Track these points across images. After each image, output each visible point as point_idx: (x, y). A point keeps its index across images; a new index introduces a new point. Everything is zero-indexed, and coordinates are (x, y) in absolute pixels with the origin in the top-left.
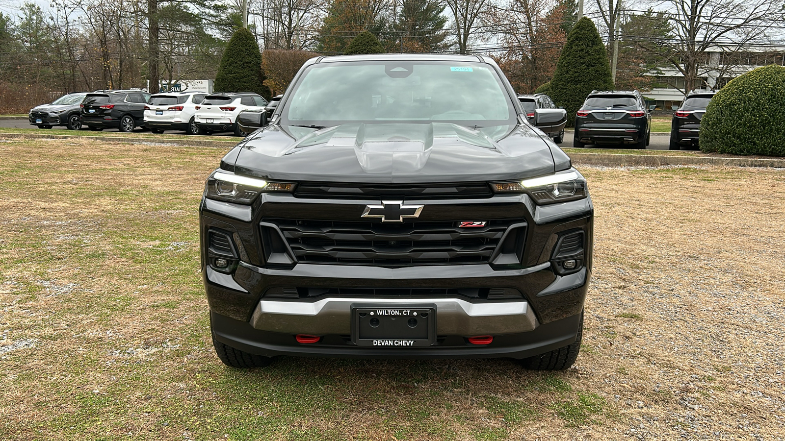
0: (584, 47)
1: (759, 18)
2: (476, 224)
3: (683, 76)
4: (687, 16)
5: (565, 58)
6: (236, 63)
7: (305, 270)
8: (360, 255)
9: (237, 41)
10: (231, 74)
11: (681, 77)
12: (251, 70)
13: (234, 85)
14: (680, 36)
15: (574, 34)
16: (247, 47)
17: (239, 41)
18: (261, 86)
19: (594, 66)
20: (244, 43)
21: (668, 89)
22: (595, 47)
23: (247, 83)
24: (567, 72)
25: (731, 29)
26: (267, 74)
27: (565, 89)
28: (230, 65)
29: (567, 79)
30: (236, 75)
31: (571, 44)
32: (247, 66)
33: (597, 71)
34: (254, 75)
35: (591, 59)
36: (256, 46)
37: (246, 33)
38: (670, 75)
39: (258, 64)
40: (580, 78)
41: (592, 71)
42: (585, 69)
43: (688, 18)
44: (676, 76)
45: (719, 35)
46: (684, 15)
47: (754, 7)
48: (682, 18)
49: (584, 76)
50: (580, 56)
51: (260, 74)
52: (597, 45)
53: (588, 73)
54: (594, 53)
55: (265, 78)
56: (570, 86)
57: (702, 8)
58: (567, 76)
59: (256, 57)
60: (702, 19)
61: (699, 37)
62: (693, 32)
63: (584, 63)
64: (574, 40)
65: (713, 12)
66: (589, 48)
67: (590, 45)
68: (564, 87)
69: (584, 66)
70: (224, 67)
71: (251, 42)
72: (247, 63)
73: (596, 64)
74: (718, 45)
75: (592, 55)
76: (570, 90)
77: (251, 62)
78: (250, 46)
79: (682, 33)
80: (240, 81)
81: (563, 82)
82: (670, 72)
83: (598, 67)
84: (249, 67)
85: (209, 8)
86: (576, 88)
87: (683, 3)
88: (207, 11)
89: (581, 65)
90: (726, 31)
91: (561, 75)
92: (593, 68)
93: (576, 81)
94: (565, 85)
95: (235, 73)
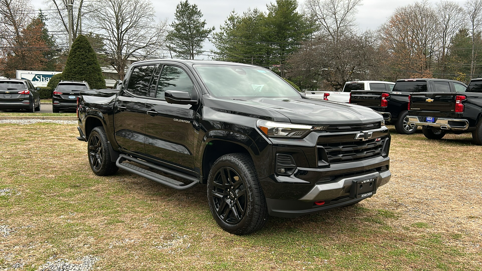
0: (84, 53)
1: (153, 44)
3: (117, 72)
4: (116, 38)
5: (72, 59)
7: (334, 167)
8: (350, 157)
11: (116, 73)
14: (112, 49)
15: (76, 44)
19: (91, 65)
21: (109, 80)
22: (90, 53)
24: (75, 68)
25: (140, 48)
27: (75, 78)
29: (75, 72)
31: (75, 51)
33: (93, 68)
35: (89, 60)
38: (108, 72)
40: (83, 72)
41: (91, 68)
42: (86, 66)
43: (116, 39)
44: (112, 72)
45: (134, 51)
46: (113, 37)
47: (150, 38)
48: (112, 39)
49: (86, 70)
50: (82, 58)
52: (91, 52)
53: (88, 69)
54: (90, 57)
56: (78, 76)
57: (123, 35)
58: (75, 70)
60: (124, 41)
61: (124, 51)
62: (120, 48)
63: (85, 63)
64: (77, 48)
65: (128, 38)
66: (87, 53)
67: (88, 52)
68: (74, 77)
69: (85, 65)
73: (92, 63)
74: (134, 57)
75: (90, 58)
76: (78, 78)
79: (113, 48)
81: (73, 74)
82: (108, 70)
83: (93, 65)
86: (82, 78)
87: (113, 31)
89: (83, 64)
90: (137, 49)
91: (71, 69)
92: (91, 66)
93: (81, 73)
94: (74, 76)
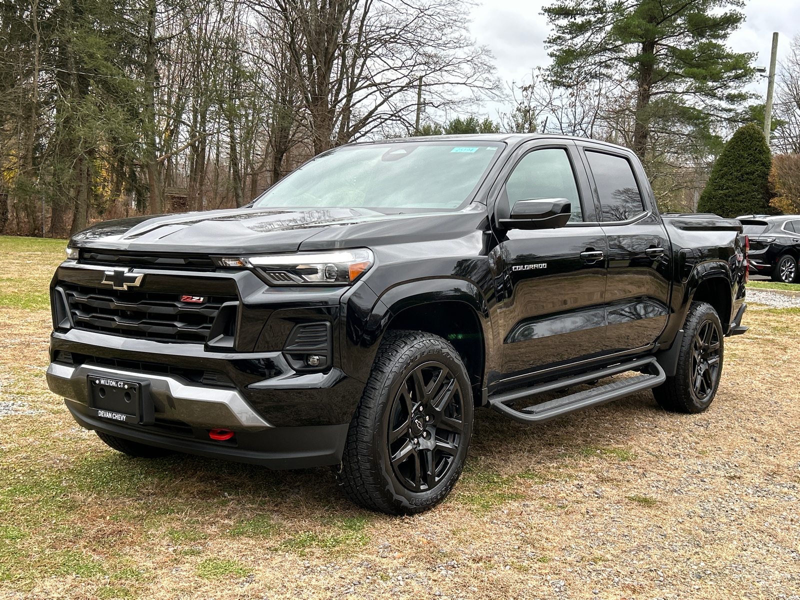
2: (195, 299)
6: (731, 174)
9: (737, 142)
10: (722, 190)
12: (753, 184)
13: (724, 206)
16: (750, 152)
17: (739, 143)
18: (765, 208)
20: (747, 146)
23: (745, 202)
26: (778, 189)
28: (722, 177)
30: (729, 192)
32: (748, 178)
34: (757, 191)
36: (765, 150)
37: (752, 131)
39: (765, 176)
51: (768, 189)
55: (774, 195)
59: (763, 164)
70: (713, 180)
71: (758, 143)
72: (747, 174)
77: (754, 173)
78: (756, 149)
80: (733, 200)
84: (751, 180)
85: (720, 99)
88: (716, 102)
95: (727, 189)
